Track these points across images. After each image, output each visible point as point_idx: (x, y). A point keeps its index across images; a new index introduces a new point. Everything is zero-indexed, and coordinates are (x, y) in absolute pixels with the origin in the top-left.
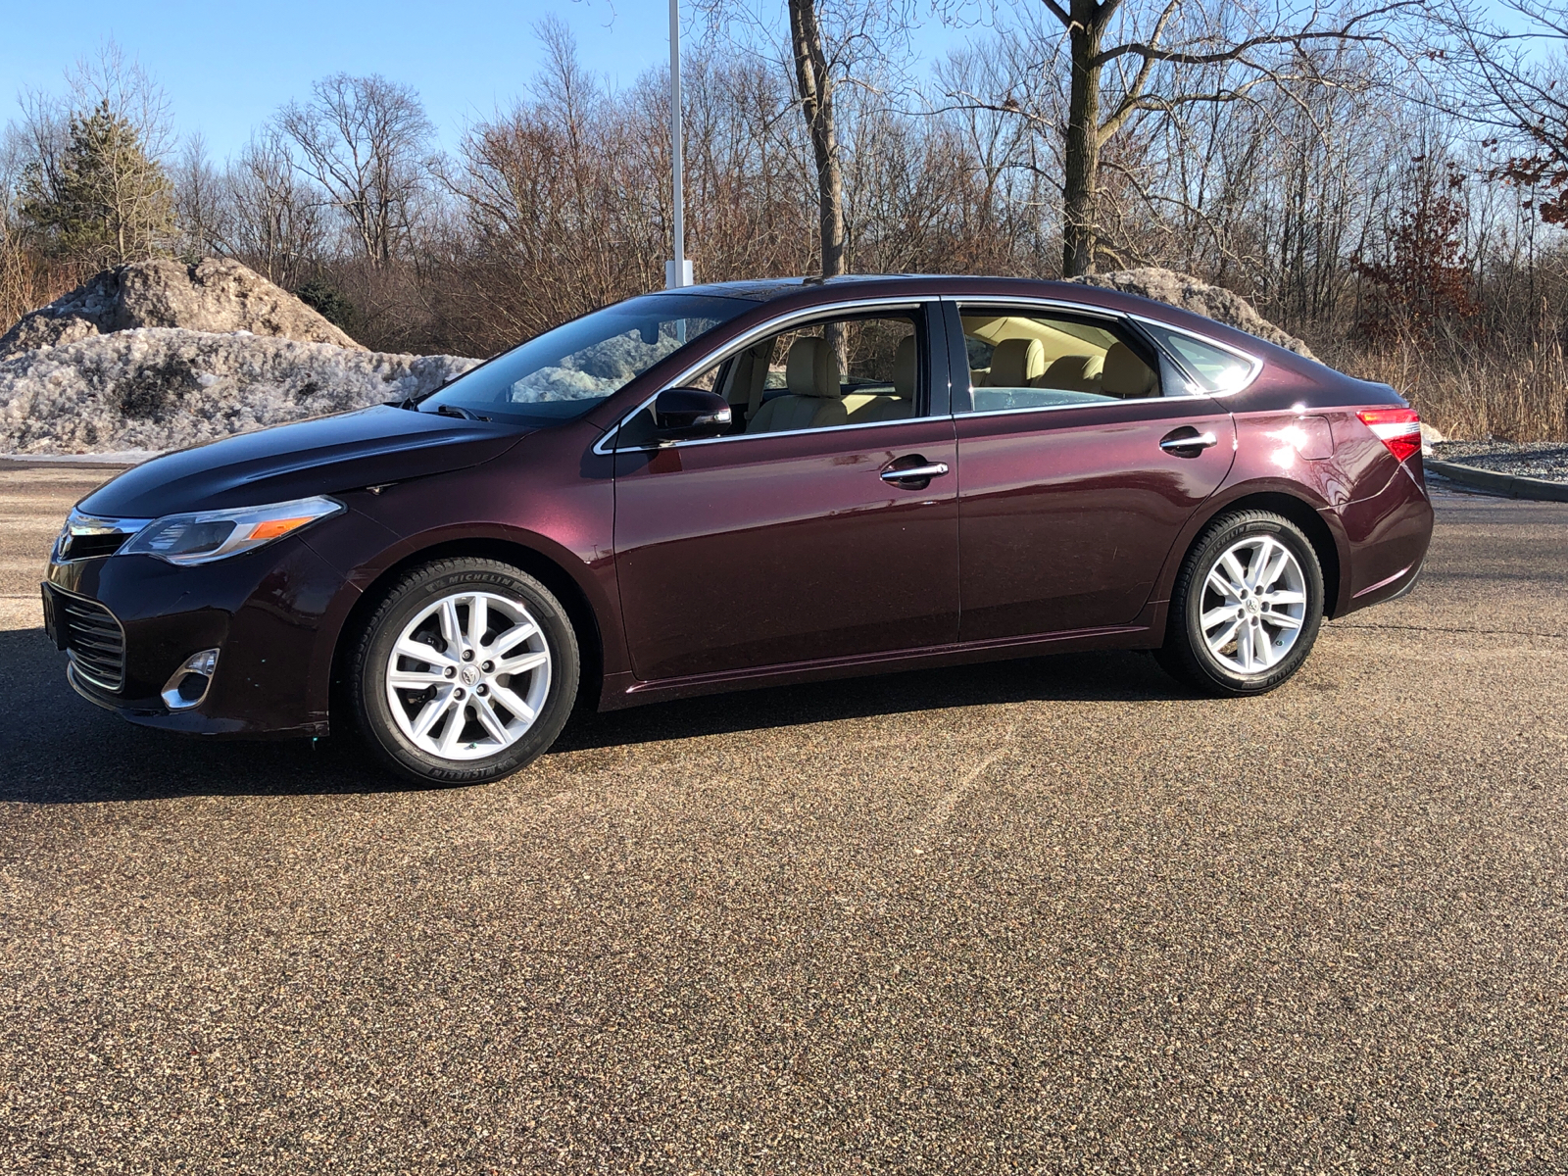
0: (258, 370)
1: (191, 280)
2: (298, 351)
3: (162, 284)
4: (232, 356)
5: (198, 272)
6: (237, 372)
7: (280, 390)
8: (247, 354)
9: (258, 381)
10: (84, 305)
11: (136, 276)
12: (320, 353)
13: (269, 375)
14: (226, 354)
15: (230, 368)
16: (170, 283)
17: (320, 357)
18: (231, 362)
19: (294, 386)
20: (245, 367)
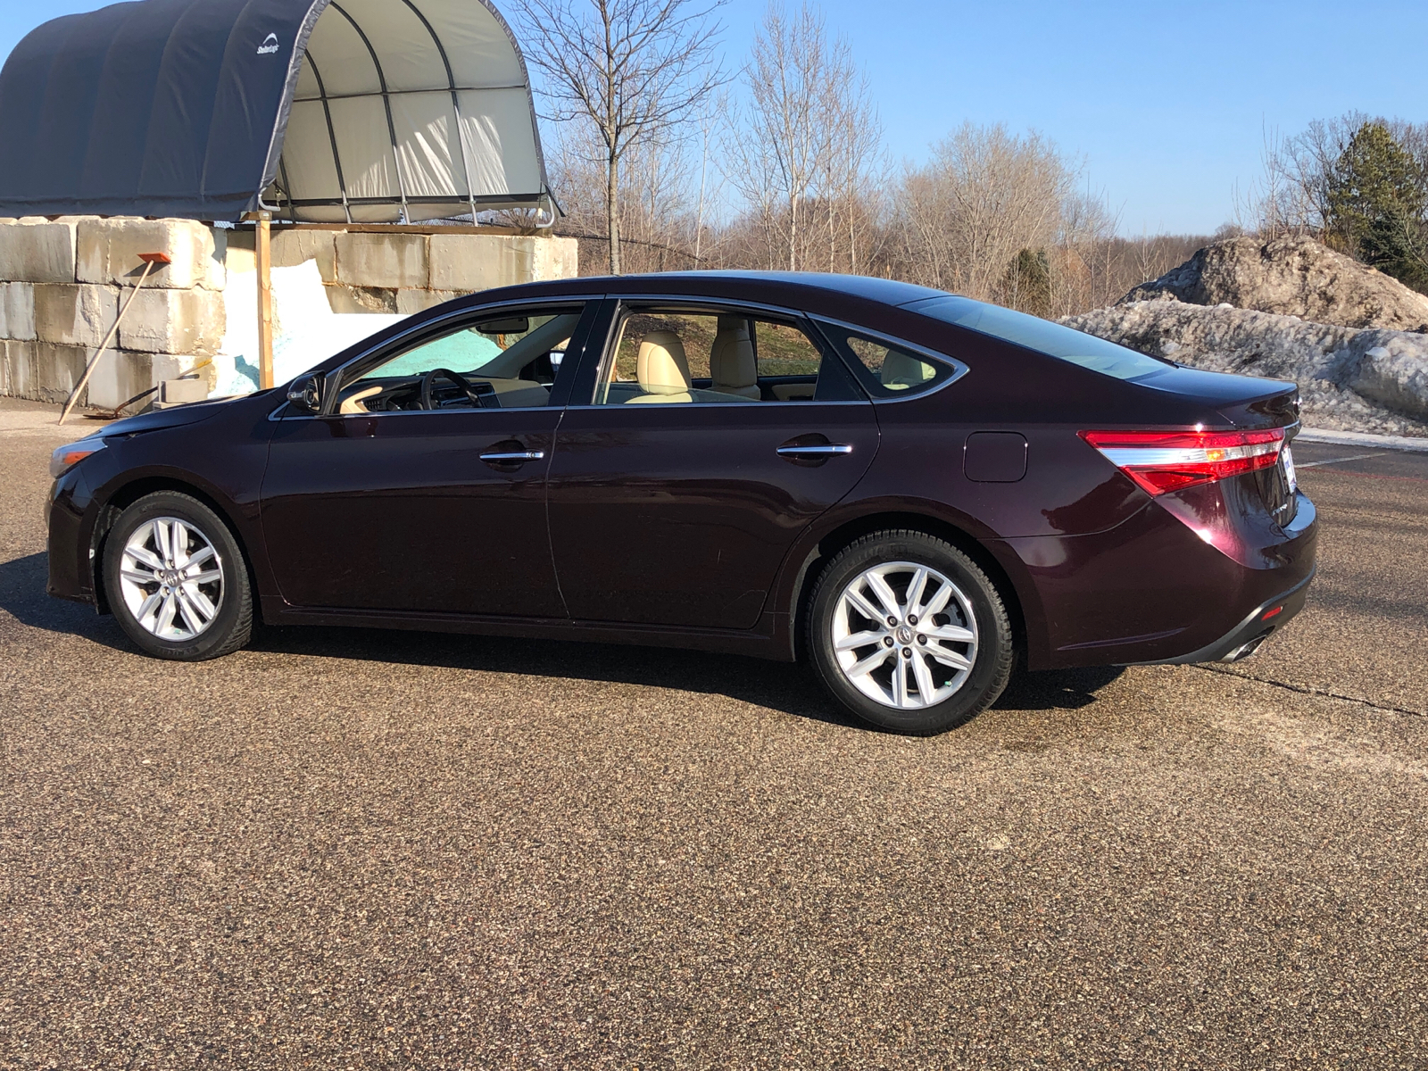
0: (1218, 340)
1: (1262, 255)
2: (1258, 323)
3: (1235, 259)
4: (1201, 327)
5: (1269, 249)
6: (1200, 341)
7: (1227, 360)
8: (1213, 326)
9: (1214, 350)
10: (1177, 279)
11: (1215, 253)
12: (1277, 323)
13: (1226, 345)
14: (1196, 324)
15: (1196, 338)
16: (1242, 258)
17: (1275, 329)
18: (1198, 332)
19: (1241, 356)
20: (1208, 337)
